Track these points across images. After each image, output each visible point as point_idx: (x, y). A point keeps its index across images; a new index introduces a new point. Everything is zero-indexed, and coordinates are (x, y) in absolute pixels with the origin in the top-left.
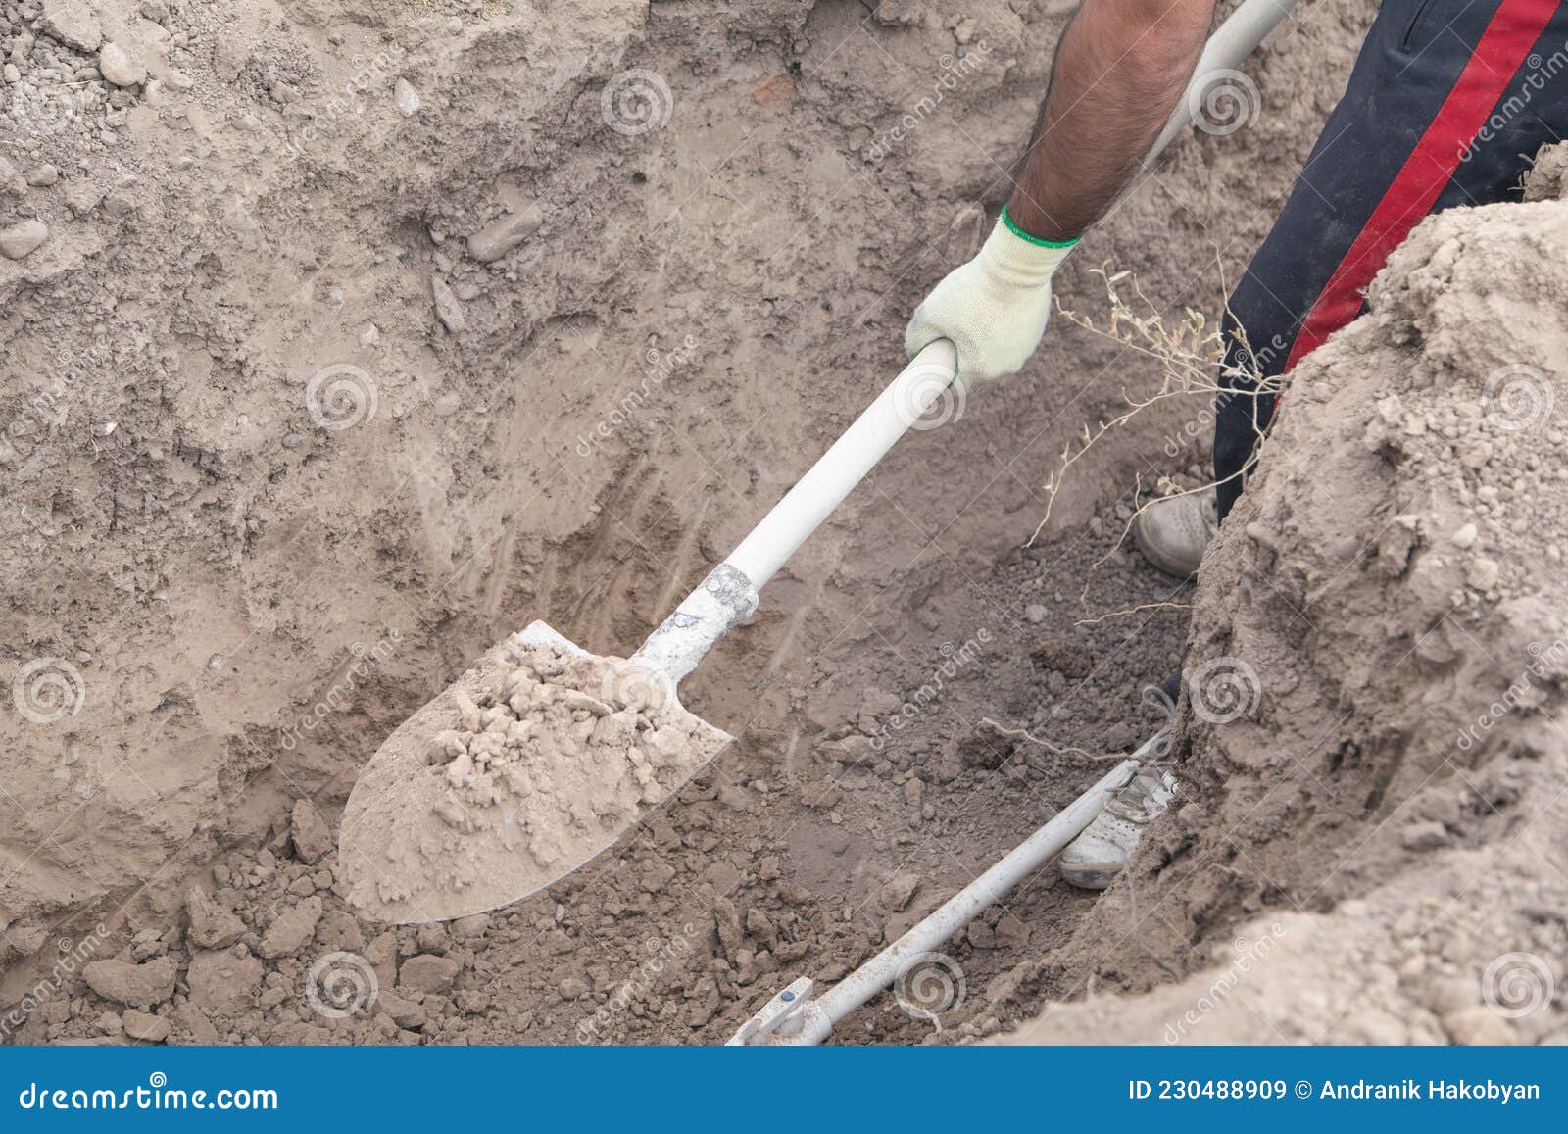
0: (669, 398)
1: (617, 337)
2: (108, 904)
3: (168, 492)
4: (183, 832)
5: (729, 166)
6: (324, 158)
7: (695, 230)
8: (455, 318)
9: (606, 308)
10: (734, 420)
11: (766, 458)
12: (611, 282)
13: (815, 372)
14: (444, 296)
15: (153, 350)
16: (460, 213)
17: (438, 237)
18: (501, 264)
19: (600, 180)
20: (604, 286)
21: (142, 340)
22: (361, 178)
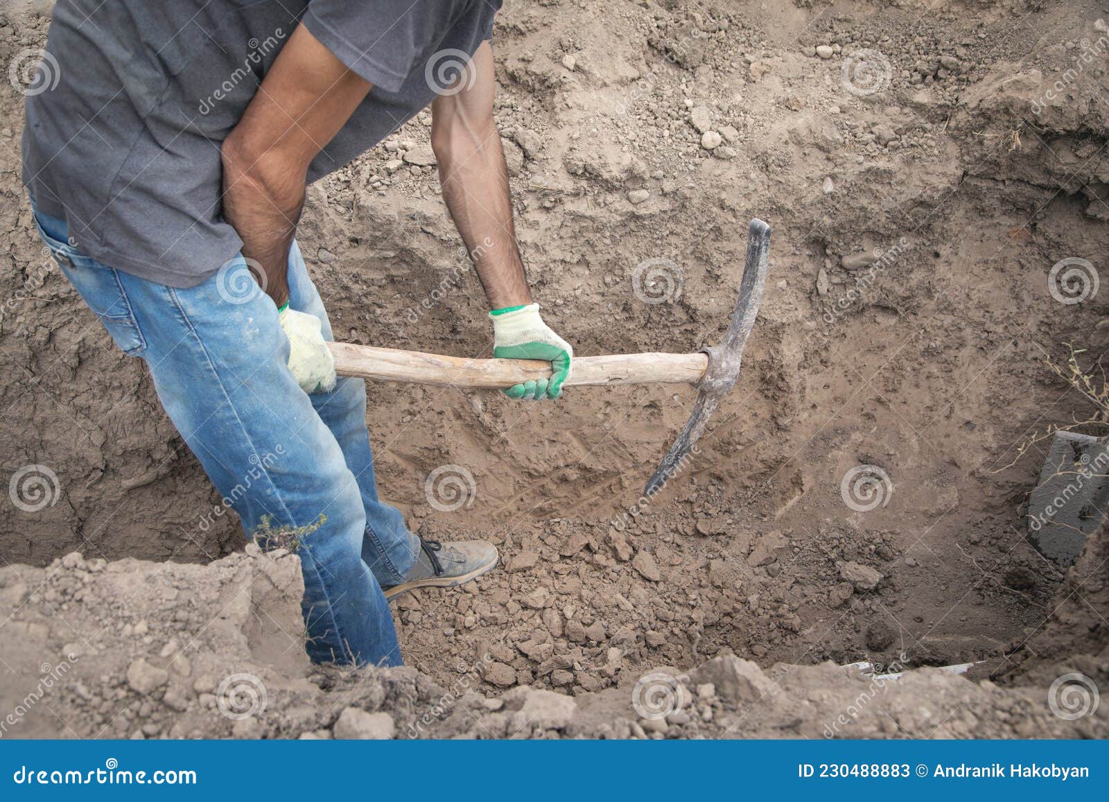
0: (922, 360)
1: (905, 324)
2: (606, 474)
3: (671, 319)
4: (642, 460)
5: (986, 262)
6: (783, 201)
7: (958, 287)
8: (823, 288)
9: (903, 309)
10: (951, 381)
11: (961, 404)
12: (908, 298)
13: (1000, 373)
14: (823, 277)
15: (679, 258)
16: (842, 244)
17: (829, 252)
18: (855, 272)
19: (915, 249)
20: (904, 299)
21: (675, 252)
22: (797, 215)
